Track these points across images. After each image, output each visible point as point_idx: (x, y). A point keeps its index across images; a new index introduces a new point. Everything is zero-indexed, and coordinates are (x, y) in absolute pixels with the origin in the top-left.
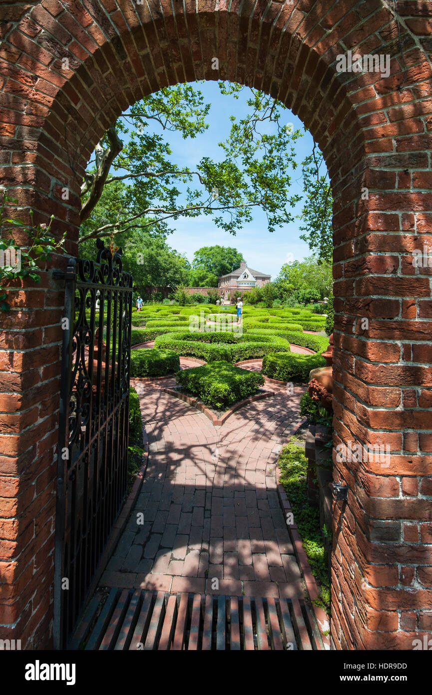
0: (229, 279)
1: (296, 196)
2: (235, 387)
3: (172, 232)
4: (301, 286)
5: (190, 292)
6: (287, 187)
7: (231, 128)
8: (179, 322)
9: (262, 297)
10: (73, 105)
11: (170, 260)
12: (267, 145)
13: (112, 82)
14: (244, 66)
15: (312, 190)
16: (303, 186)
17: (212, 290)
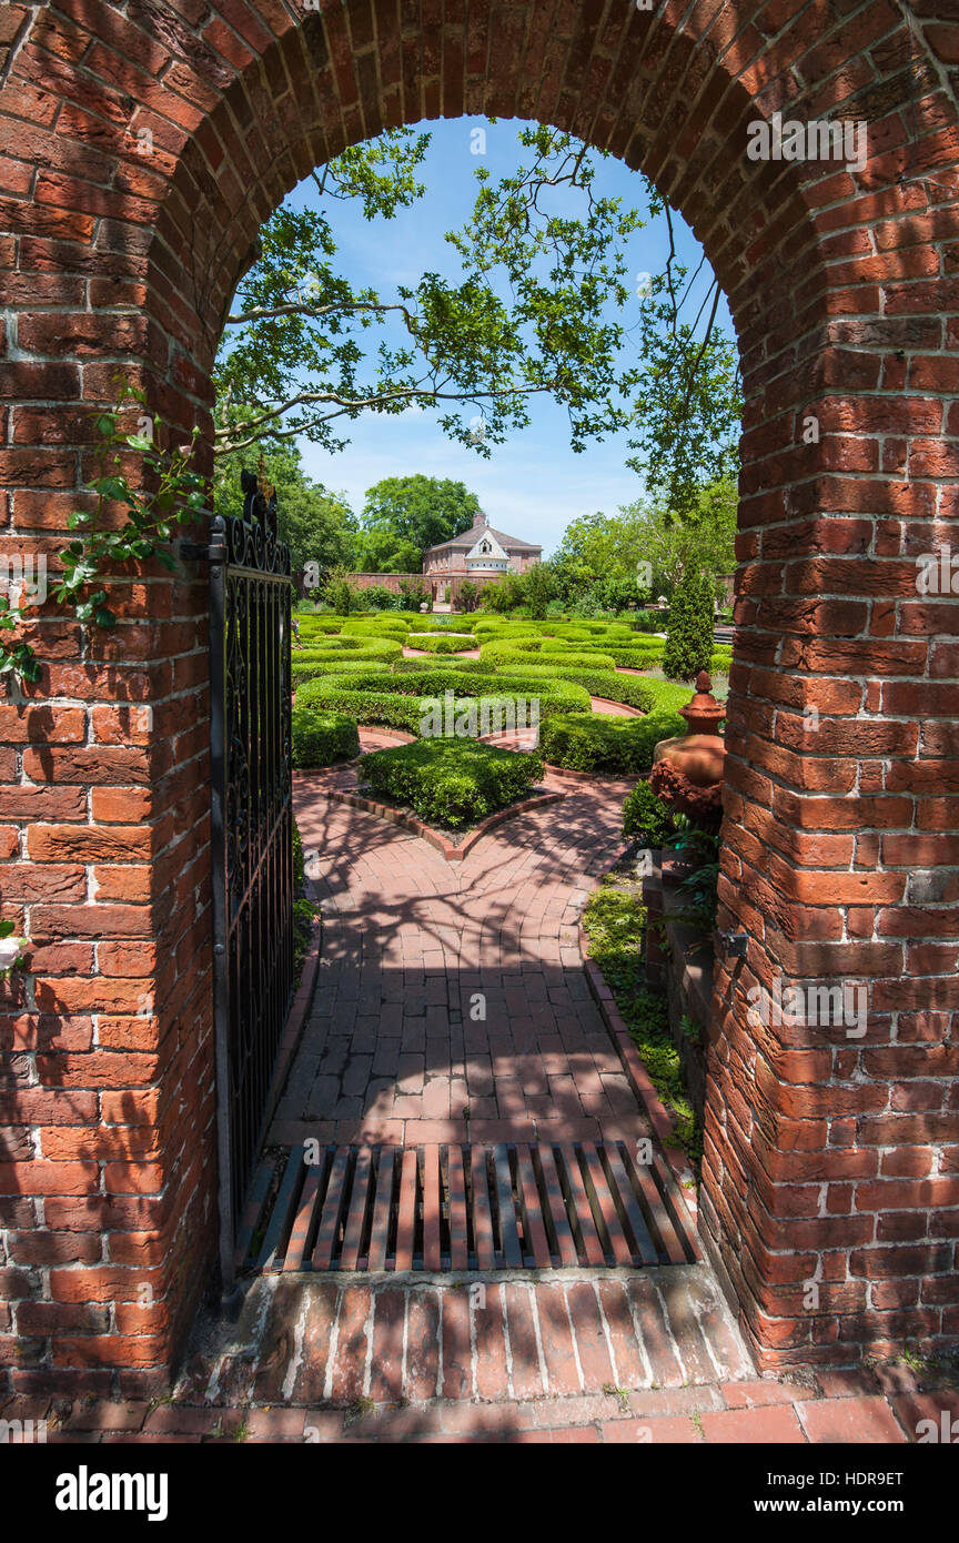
0: (447, 553)
1: (632, 371)
2: (489, 785)
3: (341, 446)
4: (607, 570)
5: (361, 585)
6: (613, 352)
7: (476, 196)
8: (342, 652)
9: (523, 594)
10: (210, 170)
11: (311, 509)
12: (561, 245)
13: (290, 115)
14: (577, 93)
15: (662, 356)
16: (642, 344)
17: (410, 579)
